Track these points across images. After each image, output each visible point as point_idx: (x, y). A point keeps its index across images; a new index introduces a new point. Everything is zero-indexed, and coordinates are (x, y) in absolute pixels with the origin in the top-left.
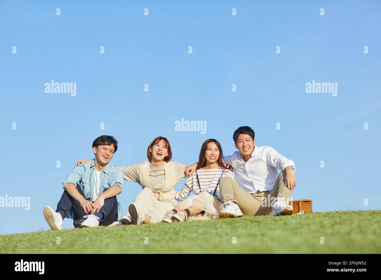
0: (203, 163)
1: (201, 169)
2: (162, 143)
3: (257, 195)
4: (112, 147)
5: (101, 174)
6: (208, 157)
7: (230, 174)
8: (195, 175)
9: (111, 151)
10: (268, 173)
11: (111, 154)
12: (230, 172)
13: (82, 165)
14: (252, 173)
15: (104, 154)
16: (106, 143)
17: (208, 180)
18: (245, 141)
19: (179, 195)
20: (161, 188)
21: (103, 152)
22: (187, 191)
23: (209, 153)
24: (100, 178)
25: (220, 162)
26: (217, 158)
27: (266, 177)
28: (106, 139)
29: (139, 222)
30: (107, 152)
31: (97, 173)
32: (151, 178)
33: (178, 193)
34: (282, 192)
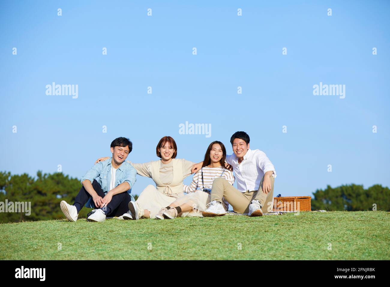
0: (207, 162)
1: (206, 167)
2: (167, 145)
3: (247, 194)
4: (127, 148)
5: (117, 170)
6: (211, 157)
7: (229, 174)
8: (200, 172)
9: (125, 152)
10: (258, 174)
11: (125, 155)
12: (229, 171)
13: (101, 163)
14: (245, 173)
15: (119, 155)
16: (122, 145)
17: (211, 178)
18: (239, 144)
19: (189, 190)
20: (170, 183)
21: (119, 153)
22: (195, 186)
23: (212, 153)
24: (116, 174)
25: (222, 163)
26: (220, 158)
27: (256, 178)
28: (122, 141)
29: (137, 217)
30: (121, 153)
31: (114, 170)
32: (162, 174)
33: (187, 187)
34: (259, 195)
